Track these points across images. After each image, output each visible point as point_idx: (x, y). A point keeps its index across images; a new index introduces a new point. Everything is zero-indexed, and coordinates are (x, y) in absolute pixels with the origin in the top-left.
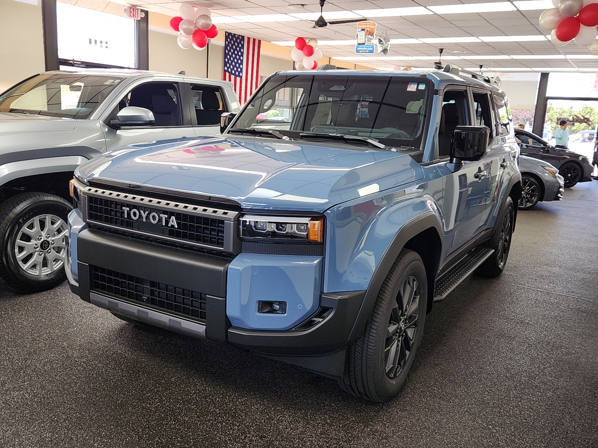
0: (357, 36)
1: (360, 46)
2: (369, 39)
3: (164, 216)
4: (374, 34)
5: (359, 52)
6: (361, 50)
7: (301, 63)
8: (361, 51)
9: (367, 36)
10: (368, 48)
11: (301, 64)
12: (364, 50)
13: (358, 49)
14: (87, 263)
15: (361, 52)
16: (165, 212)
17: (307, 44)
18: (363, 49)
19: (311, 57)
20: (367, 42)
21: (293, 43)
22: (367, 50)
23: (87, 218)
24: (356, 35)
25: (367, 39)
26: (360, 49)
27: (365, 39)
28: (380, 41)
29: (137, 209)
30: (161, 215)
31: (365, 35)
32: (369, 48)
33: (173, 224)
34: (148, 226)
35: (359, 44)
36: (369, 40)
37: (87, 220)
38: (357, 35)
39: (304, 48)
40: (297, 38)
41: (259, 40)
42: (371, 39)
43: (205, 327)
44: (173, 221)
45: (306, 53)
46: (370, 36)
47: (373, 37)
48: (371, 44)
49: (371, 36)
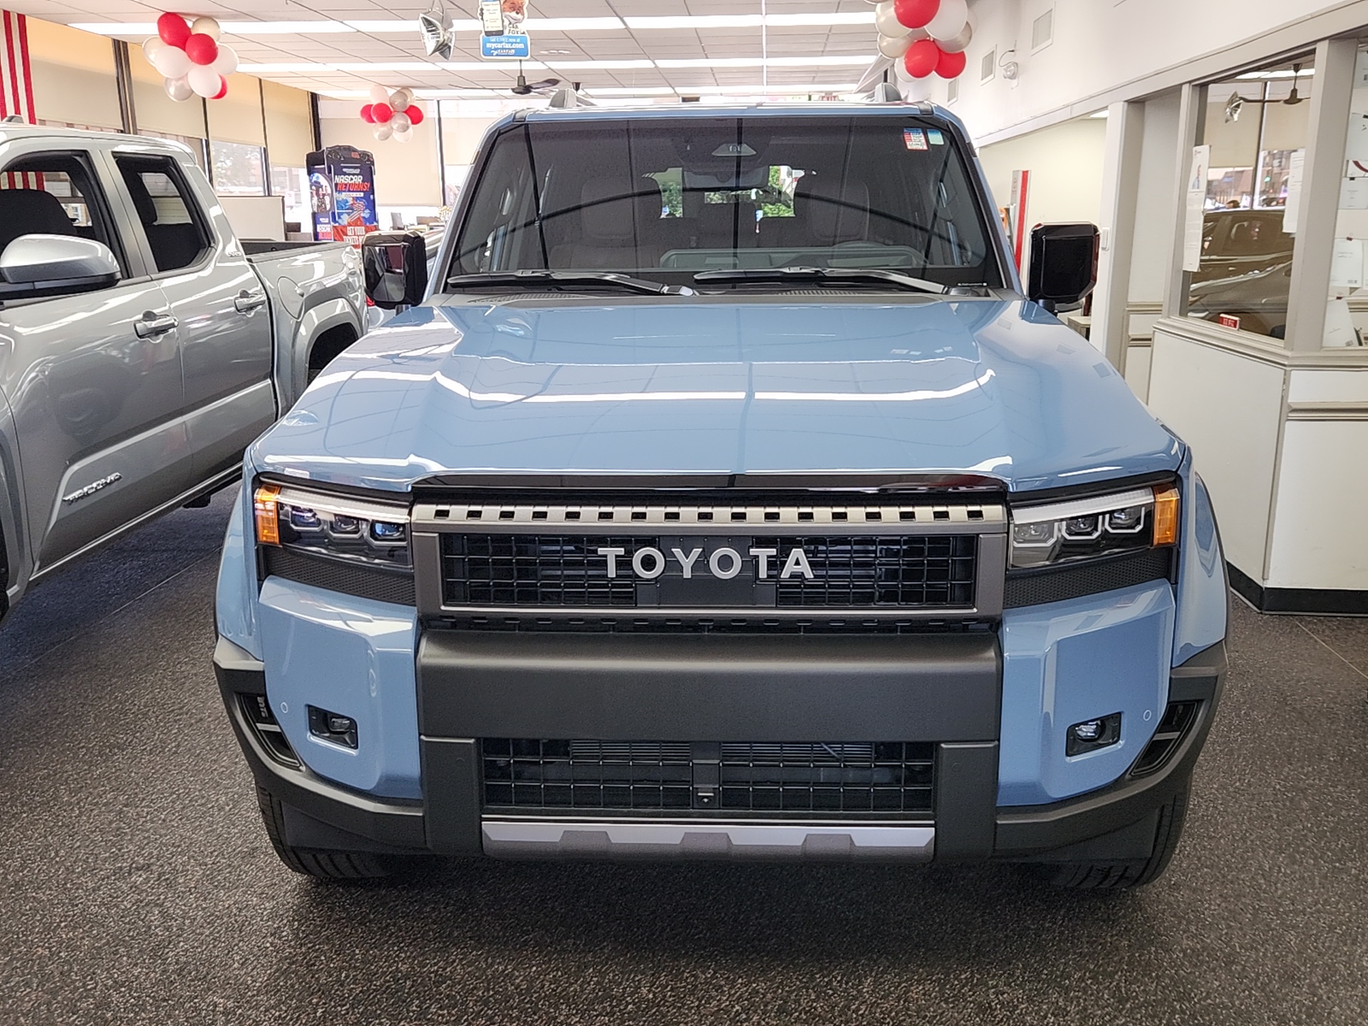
0: (482, 14)
1: (493, 39)
2: (513, 21)
3: (763, 554)
4: (525, 8)
5: (492, 55)
6: (496, 49)
7: (180, 82)
8: (496, 53)
9: (508, 13)
10: (512, 43)
11: (182, 86)
12: (503, 49)
13: (488, 45)
14: (471, 738)
15: (497, 55)
16: (762, 541)
17: (194, 32)
18: (500, 46)
19: (210, 65)
20: (508, 29)
21: (152, 28)
22: (510, 49)
23: (441, 601)
24: (479, 12)
25: (506, 22)
26: (494, 46)
27: (503, 21)
28: (428, 23)
29: (654, 547)
30: (753, 551)
31: (503, 11)
32: (516, 43)
33: (798, 569)
34: (705, 588)
35: (488, 34)
36: (516, 22)
37: (443, 608)
38: (482, 10)
39: (188, 43)
40: (163, 13)
41: (19, 15)
42: (518, 21)
43: (933, 829)
44: (798, 563)
45: (195, 54)
46: (514, 14)
47: (523, 14)
48: (519, 35)
49: (517, 13)
